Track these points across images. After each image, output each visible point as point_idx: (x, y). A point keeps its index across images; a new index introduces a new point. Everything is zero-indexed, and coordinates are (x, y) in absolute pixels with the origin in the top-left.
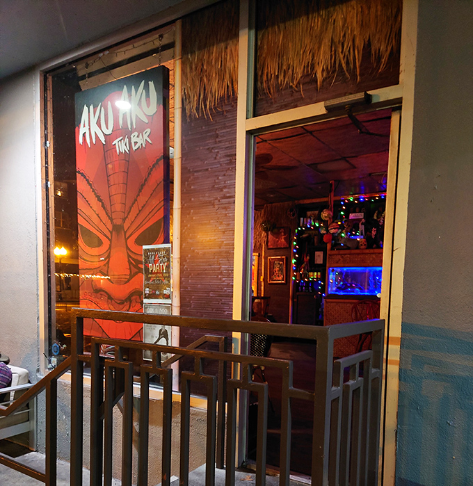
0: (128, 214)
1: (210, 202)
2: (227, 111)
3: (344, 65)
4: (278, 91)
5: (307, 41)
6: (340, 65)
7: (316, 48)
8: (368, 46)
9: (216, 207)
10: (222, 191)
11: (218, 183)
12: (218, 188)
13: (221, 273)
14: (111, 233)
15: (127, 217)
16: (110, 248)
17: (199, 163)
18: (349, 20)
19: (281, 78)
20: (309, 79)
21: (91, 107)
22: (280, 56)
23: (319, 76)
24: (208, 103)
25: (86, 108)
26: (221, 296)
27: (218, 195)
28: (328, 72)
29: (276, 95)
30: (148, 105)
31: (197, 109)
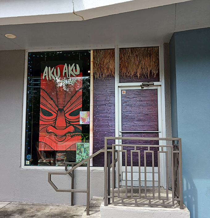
0: (66, 105)
1: (104, 104)
2: (110, 79)
3: (145, 74)
4: (126, 77)
5: (135, 66)
6: (144, 74)
7: (137, 68)
8: (151, 71)
9: (107, 106)
10: (109, 101)
11: (107, 99)
12: (107, 100)
13: (109, 126)
14: (57, 111)
15: (65, 106)
16: (56, 117)
17: (100, 92)
18: (146, 64)
19: (127, 74)
20: (135, 75)
21: (49, 68)
22: (127, 68)
23: (138, 75)
24: (103, 76)
25: (46, 68)
26: (109, 133)
27: (108, 102)
28: (141, 75)
29: (126, 78)
30: (76, 71)
31: (99, 77)
